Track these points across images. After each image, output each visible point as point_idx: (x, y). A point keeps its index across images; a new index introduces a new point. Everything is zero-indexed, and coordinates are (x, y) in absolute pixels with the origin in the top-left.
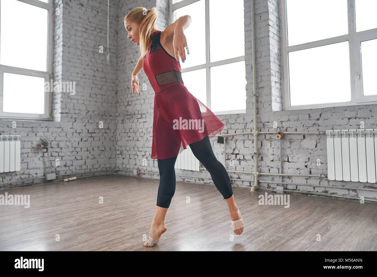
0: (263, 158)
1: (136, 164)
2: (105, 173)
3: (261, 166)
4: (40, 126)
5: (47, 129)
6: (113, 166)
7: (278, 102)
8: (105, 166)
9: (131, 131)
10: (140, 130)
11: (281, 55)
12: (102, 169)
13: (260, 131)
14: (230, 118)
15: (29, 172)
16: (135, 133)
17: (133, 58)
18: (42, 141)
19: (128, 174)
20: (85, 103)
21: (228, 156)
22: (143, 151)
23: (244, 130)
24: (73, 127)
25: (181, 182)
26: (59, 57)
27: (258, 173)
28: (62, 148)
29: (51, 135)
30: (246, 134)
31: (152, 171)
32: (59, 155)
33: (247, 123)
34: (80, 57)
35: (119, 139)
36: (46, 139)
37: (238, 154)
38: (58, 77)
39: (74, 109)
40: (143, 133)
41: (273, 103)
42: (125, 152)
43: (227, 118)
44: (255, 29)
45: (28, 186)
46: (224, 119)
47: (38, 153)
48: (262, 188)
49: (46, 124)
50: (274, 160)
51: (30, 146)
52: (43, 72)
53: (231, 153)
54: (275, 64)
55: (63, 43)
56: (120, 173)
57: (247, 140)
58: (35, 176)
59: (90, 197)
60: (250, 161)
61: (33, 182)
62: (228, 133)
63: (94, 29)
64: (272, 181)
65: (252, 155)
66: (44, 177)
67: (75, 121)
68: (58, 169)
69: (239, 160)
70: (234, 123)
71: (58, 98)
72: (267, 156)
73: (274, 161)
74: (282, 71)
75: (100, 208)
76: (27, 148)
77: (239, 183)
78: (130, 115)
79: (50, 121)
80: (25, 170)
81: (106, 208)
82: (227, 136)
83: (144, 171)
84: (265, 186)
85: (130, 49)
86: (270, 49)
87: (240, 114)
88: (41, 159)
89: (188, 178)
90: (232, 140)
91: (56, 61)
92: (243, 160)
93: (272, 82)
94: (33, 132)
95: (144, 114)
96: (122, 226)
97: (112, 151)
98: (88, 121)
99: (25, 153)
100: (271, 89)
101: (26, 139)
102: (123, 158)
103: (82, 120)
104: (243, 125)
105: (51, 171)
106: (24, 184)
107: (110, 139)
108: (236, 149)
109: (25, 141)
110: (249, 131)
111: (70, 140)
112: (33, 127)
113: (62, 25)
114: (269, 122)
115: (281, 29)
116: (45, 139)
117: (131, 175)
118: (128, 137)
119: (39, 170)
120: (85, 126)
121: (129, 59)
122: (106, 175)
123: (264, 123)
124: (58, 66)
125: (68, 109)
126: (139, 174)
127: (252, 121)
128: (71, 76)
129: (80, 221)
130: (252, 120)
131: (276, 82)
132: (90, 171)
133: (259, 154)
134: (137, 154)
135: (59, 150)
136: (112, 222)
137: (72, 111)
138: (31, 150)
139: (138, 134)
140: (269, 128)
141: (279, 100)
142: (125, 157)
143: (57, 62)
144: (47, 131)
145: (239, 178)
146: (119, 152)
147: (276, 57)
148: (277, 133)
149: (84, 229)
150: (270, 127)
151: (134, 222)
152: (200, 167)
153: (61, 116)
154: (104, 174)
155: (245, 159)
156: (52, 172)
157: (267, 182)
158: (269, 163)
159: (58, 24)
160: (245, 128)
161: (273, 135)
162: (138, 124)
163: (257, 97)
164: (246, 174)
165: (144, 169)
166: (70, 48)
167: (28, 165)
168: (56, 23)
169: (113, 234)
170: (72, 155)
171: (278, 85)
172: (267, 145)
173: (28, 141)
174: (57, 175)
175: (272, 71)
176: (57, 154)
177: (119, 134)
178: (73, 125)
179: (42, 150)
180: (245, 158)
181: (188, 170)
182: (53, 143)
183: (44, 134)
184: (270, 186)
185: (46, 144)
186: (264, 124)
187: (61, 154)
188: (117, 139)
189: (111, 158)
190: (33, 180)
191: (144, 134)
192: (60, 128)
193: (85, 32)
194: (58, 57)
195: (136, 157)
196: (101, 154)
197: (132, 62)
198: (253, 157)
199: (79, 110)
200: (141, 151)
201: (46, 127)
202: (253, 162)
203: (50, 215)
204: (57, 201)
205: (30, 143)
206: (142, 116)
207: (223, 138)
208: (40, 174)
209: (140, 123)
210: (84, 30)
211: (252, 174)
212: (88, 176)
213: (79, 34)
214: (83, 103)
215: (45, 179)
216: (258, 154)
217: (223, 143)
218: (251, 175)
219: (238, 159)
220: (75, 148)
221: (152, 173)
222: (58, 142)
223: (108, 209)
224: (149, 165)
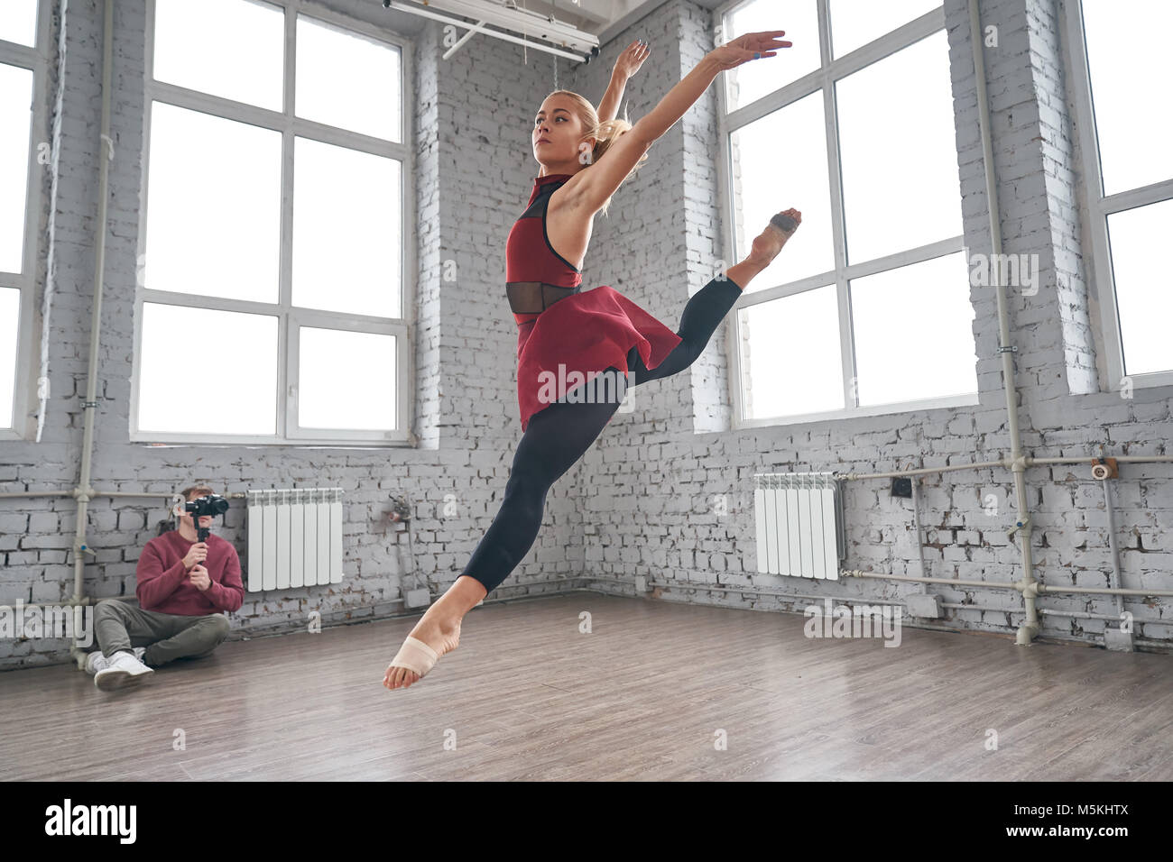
0: (1048, 540)
1: (641, 562)
2: (555, 587)
3: (1043, 564)
4: (388, 461)
5: (406, 468)
6: (576, 568)
7: (1085, 367)
8: (555, 567)
9: (626, 468)
10: (651, 467)
11: (1081, 226)
12: (548, 578)
13: (1033, 456)
14: (926, 421)
15: (362, 587)
16: (635, 475)
17: (624, 270)
18: (395, 501)
19: (618, 589)
20: (499, 398)
21: (928, 533)
22: (663, 525)
23: (978, 456)
24: (472, 464)
25: (781, 614)
26: (432, 279)
27: (1034, 586)
28: (444, 520)
29: (416, 486)
30: (985, 468)
31: (689, 582)
32: (438, 540)
33: (983, 435)
34: (484, 277)
35: (592, 492)
36: (405, 497)
37: (961, 528)
38: (428, 332)
39: (472, 414)
40: (660, 475)
41: (1069, 369)
42: (610, 529)
43: (917, 421)
44: (994, 155)
45: (361, 625)
46: (907, 427)
47: (385, 534)
48: (1052, 633)
49: (404, 455)
50: (1088, 544)
51: (364, 516)
52: (391, 321)
53: (936, 527)
54: (1065, 253)
55: (441, 242)
56: (596, 587)
57: (988, 486)
58: (377, 595)
59: (534, 655)
60: (1004, 550)
61: (373, 615)
62: (922, 466)
63: (516, 201)
64: (1086, 611)
65: (1010, 532)
66: (400, 600)
67: (477, 445)
68: (434, 578)
69: (967, 545)
70: (939, 436)
71: (431, 386)
72: (1061, 533)
73: (1088, 549)
74: (1089, 274)
75: (574, 687)
76: (358, 522)
77: (972, 618)
78: (622, 424)
79: (410, 447)
80: (353, 580)
81: (593, 687)
82: (922, 476)
83: (668, 582)
84: (1060, 628)
85: (613, 247)
86: (1048, 210)
87: (962, 407)
88: (393, 549)
89: (801, 602)
90: (937, 486)
91: (424, 291)
92: (980, 546)
93: (1063, 306)
94: (372, 478)
95: (661, 421)
96: (660, 743)
97: (572, 525)
98: (509, 445)
99: (354, 535)
100: (1060, 327)
101: (355, 498)
102: (605, 546)
103: (493, 442)
104: (973, 439)
105: (417, 582)
106: (350, 618)
107: (567, 492)
108: (952, 514)
109: (352, 503)
110: (993, 459)
111: (464, 497)
112: (371, 466)
113: (437, 194)
114: (1061, 428)
115: (1076, 149)
116: (401, 497)
117: (629, 592)
118: (616, 485)
119: (387, 580)
120: (502, 458)
121: (612, 273)
122: (559, 594)
123: (1042, 432)
124: (428, 302)
125: (459, 413)
126: (652, 590)
127: (1002, 426)
128: (462, 326)
129: (531, 725)
130: (1000, 424)
131: (1072, 307)
132: (517, 582)
133: (1034, 528)
134: (644, 533)
135: (436, 525)
136: (625, 731)
137: (468, 420)
138: (368, 526)
139: (644, 477)
140: (1063, 445)
141: (1085, 359)
142: (611, 542)
143: (426, 292)
144: (406, 474)
145: (970, 602)
146: (591, 529)
147: (1068, 231)
148: (1093, 460)
149: (553, 749)
150: (1065, 442)
151: (688, 730)
152: (839, 569)
153: (441, 433)
154: (554, 589)
155: (984, 545)
156: (420, 586)
157: (1071, 614)
158: (1069, 556)
159: (428, 194)
160: (979, 448)
161: (1078, 467)
162: (643, 449)
163: (1015, 354)
164: (991, 588)
165: (666, 575)
166: (459, 253)
167: (359, 567)
168: (422, 193)
169: (642, 768)
170: (469, 538)
171: (1079, 316)
172: (1059, 499)
173: (360, 503)
174: (433, 595)
175: (1059, 275)
176: (430, 537)
177: (589, 478)
178: (472, 458)
179: (395, 524)
180: (985, 538)
181: (802, 577)
182: (420, 505)
183: (399, 483)
184: (1081, 629)
185: (406, 510)
186: (1042, 436)
187: (441, 537)
188: (584, 494)
189: (570, 545)
190: (373, 608)
191: (664, 476)
192: (439, 465)
193: (493, 209)
194: (429, 280)
195: (641, 541)
196: (545, 536)
197: (620, 281)
198: (1011, 537)
199: (485, 416)
200: (655, 525)
201: (405, 464)
202: (1015, 552)
203: (444, 705)
204: (451, 666)
205: (364, 507)
206: (654, 426)
207: (910, 480)
208: (391, 593)
209: (650, 445)
210: (491, 204)
211: (1014, 589)
212: (512, 595)
213: (481, 215)
214: (496, 397)
215: (402, 604)
216: (1029, 527)
217: (909, 495)
218: (1010, 592)
219: (963, 543)
220: (477, 518)
221: (691, 586)
222: (435, 503)
223: (598, 690)
224: (680, 563)
